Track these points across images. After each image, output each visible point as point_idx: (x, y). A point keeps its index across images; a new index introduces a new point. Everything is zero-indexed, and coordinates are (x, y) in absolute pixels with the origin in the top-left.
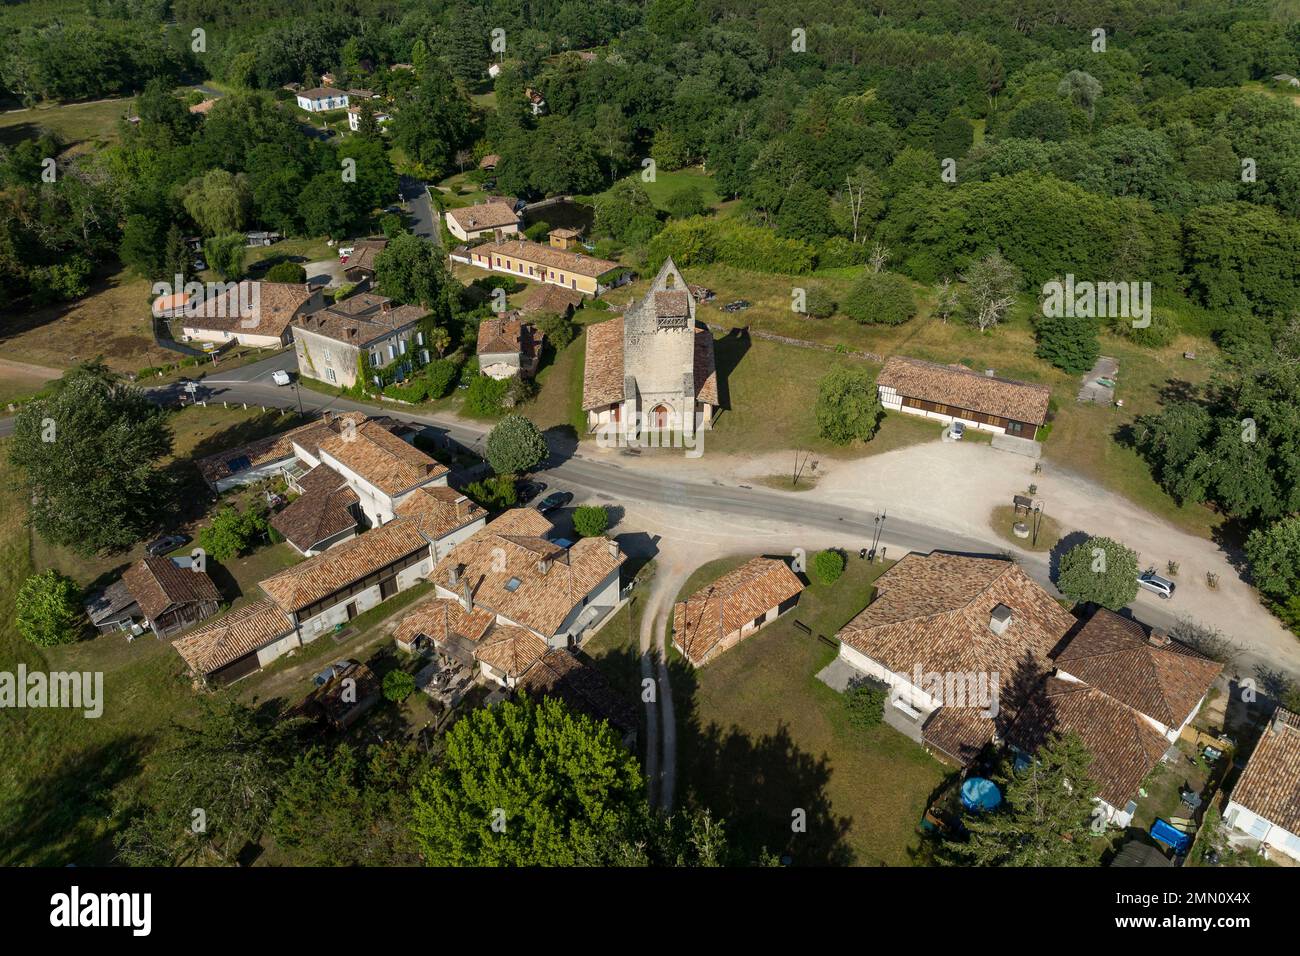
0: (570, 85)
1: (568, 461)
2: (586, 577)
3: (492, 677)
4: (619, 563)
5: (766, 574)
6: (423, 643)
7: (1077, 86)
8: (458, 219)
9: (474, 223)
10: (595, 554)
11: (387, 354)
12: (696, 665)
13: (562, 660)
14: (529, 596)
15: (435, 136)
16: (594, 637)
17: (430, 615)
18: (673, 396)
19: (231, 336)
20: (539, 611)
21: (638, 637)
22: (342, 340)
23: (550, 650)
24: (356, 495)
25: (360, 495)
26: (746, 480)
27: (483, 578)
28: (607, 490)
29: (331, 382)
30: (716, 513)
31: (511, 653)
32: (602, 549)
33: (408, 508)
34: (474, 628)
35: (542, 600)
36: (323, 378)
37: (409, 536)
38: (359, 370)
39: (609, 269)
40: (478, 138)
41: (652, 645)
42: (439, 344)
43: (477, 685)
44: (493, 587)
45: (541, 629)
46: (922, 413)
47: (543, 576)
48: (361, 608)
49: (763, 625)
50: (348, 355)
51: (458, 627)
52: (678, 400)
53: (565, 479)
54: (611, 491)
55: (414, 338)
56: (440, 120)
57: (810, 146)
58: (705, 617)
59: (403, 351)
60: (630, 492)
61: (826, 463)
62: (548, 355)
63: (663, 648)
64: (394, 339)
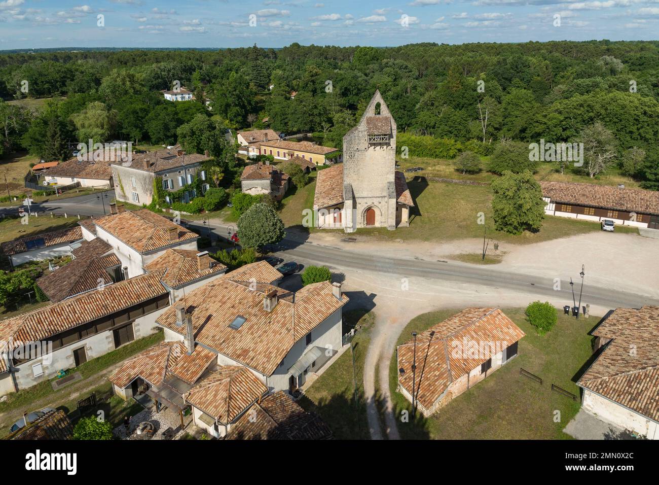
0: (311, 83)
1: (301, 246)
2: (309, 315)
3: (203, 425)
4: (341, 304)
5: (485, 319)
6: (141, 389)
7: (607, 64)
8: (244, 137)
9: (253, 139)
10: (318, 294)
11: (178, 182)
12: (427, 413)
13: (282, 404)
14: (252, 334)
15: (236, 105)
16: (317, 381)
17: (151, 358)
18: (380, 199)
19: (76, 180)
20: (260, 348)
21: (361, 380)
22: (143, 169)
23: (268, 392)
24: (118, 260)
25: (121, 260)
26: (442, 257)
27: (209, 318)
28: (330, 263)
29: (136, 203)
30: (422, 278)
31: (225, 395)
32: (326, 291)
33: (156, 264)
34: (193, 369)
35: (264, 338)
36: (131, 201)
37: (150, 286)
38: (155, 190)
39: (332, 150)
40: (261, 110)
41: (377, 390)
42: (216, 177)
43: (187, 435)
44: (217, 326)
45: (260, 368)
46: (573, 216)
47: (267, 313)
48: (91, 354)
49: (489, 372)
50: (147, 180)
51: (176, 370)
52: (383, 203)
53: (298, 256)
54: (334, 263)
55: (199, 175)
56: (239, 97)
57: (451, 95)
58: (430, 359)
59: (190, 182)
60: (348, 264)
61: (504, 247)
62: (292, 189)
63: (388, 394)
64: (183, 172)
